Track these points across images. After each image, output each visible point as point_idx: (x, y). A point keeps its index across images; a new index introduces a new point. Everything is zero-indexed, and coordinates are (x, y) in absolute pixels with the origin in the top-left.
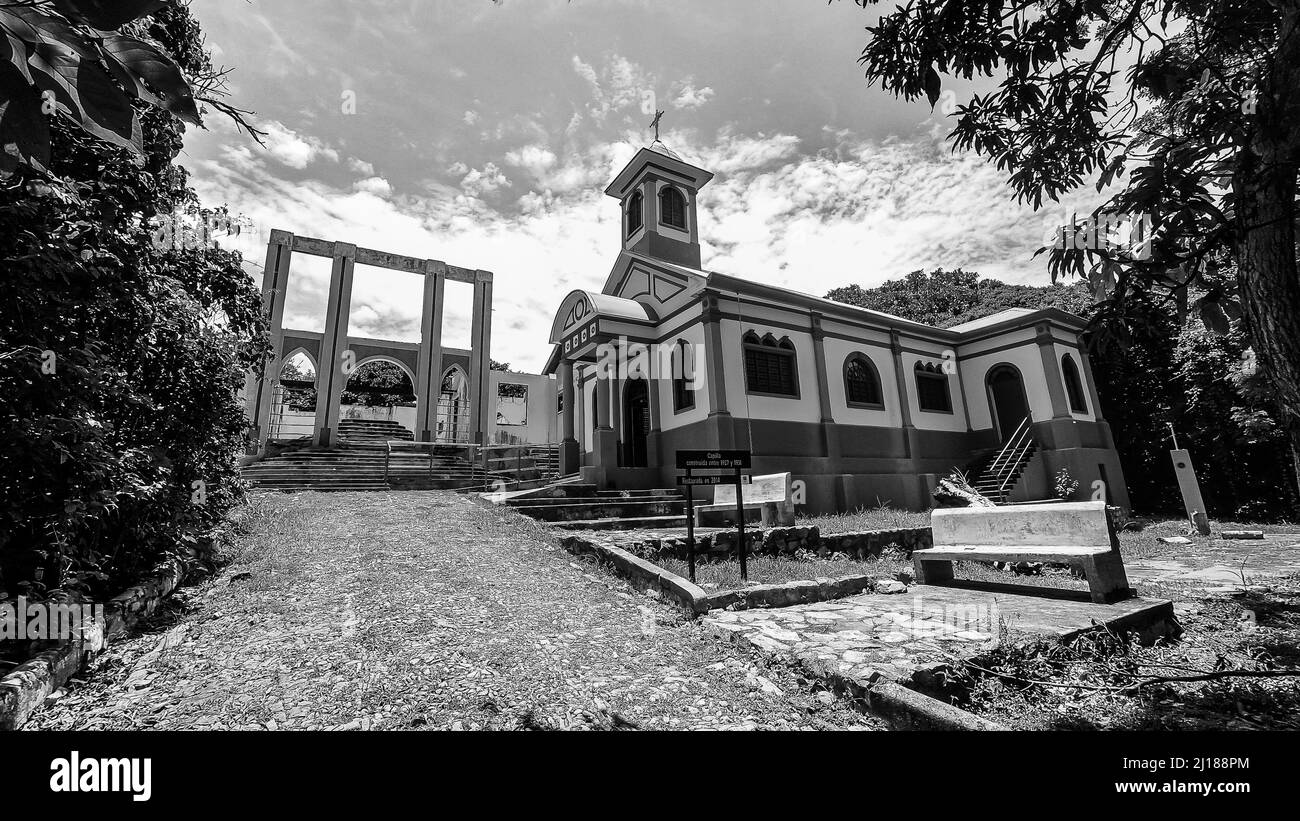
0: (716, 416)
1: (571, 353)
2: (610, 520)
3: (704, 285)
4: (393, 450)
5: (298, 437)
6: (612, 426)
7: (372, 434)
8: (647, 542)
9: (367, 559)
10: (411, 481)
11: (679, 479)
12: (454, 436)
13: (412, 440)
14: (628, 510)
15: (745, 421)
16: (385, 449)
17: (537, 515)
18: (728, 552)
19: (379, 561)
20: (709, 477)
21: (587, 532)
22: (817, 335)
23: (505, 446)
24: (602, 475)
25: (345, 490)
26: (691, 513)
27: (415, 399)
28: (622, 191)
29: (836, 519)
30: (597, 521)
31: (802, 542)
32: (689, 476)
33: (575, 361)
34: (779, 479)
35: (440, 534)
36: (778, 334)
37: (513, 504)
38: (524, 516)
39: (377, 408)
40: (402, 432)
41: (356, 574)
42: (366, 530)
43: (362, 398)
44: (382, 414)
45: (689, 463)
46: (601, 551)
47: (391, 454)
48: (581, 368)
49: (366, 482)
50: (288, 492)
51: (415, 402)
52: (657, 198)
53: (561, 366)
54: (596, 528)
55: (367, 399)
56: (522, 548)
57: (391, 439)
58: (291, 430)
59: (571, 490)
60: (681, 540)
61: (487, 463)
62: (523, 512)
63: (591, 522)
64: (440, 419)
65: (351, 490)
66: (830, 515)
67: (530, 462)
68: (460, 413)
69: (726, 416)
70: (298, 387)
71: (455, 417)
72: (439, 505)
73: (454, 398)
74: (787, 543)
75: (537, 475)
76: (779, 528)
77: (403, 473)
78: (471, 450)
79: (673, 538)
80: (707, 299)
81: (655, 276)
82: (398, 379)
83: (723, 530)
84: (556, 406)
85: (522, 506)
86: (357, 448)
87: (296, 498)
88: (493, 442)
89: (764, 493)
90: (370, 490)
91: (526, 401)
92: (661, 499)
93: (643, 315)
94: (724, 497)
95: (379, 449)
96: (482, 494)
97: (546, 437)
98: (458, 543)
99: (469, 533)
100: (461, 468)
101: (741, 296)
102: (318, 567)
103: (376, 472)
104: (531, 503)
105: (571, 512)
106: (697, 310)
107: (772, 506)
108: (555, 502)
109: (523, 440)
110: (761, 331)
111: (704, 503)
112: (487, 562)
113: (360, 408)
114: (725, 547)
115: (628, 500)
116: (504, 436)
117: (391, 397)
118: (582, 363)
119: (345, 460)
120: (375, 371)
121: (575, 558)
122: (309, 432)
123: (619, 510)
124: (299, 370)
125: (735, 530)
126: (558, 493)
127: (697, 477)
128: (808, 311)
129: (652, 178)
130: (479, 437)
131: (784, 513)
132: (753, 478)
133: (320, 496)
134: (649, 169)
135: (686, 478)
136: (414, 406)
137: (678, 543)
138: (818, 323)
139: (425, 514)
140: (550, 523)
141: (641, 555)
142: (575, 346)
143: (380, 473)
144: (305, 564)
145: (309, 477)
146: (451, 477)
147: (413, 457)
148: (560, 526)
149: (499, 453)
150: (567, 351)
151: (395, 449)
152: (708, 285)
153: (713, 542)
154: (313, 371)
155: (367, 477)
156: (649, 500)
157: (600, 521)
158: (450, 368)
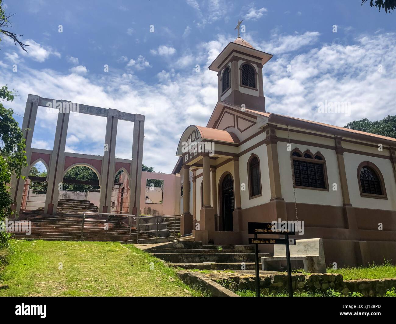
0: (275, 201)
1: (189, 161)
2: (209, 263)
3: (267, 121)
4: (87, 218)
5: (36, 209)
6: (212, 205)
7: (76, 208)
8: (231, 278)
9: (69, 281)
10: (96, 235)
11: (250, 240)
12: (121, 210)
13: (97, 211)
14: (222, 258)
15: (293, 204)
16: (82, 217)
17: (166, 259)
18: (282, 287)
19: (76, 283)
20: (269, 240)
21: (196, 270)
22: (339, 151)
23: (150, 216)
24: (206, 235)
25: (59, 240)
26: (258, 261)
27: (100, 188)
28: (219, 67)
29: (355, 270)
30: (202, 264)
31: (332, 284)
32: (256, 239)
33: (190, 166)
34: (314, 242)
35: (110, 268)
36: (314, 150)
37: (153, 252)
38: (159, 259)
39: (79, 193)
40: (92, 207)
41: (63, 290)
42: (69, 264)
43: (71, 187)
44: (81, 196)
45: (257, 230)
46: (203, 283)
47: (86, 220)
48: (194, 170)
49: (71, 235)
50: (29, 240)
51: (99, 189)
52: (239, 71)
53: (183, 170)
54: (201, 268)
55: (74, 187)
56: (157, 278)
57: (86, 211)
58: (33, 204)
59: (187, 244)
60: (252, 278)
61: (139, 227)
62: (158, 256)
63: (198, 264)
64: (113, 199)
65: (63, 240)
66: (351, 267)
67: (164, 226)
68: (125, 196)
69: (282, 201)
70: (38, 180)
71: (122, 199)
72: (110, 251)
73: (121, 188)
74: (321, 284)
75: (168, 234)
76: (315, 274)
77: (91, 231)
78: (130, 218)
79: (247, 277)
80: (269, 129)
81: (237, 117)
82: (91, 175)
83: (279, 273)
84: (179, 192)
85: (158, 253)
86: (67, 215)
87: (33, 244)
88: (143, 214)
89: (305, 251)
90: (73, 240)
91: (163, 189)
92: (241, 252)
93: (230, 140)
94: (279, 252)
95: (79, 216)
96: (135, 245)
97: (173, 211)
98: (120, 274)
99: (127, 268)
100: (124, 229)
101: (290, 128)
102: (43, 285)
103: (77, 230)
104: (164, 251)
105: (187, 258)
106: (263, 136)
107: (311, 259)
108: (178, 251)
109: (160, 213)
110: (303, 149)
111: (268, 255)
112: (136, 286)
113: (70, 193)
114: (280, 284)
115: (221, 251)
116: (149, 210)
117: (86, 186)
118: (195, 168)
119: (60, 222)
120: (79, 171)
121: (187, 286)
122: (42, 205)
123: (216, 258)
124: (39, 170)
125: (286, 273)
126: (179, 245)
127: (261, 239)
128: (333, 136)
129: (236, 59)
130: (135, 210)
131: (319, 264)
132: (297, 241)
133: (46, 243)
134: (234, 54)
135: (254, 239)
136: (99, 192)
137: (251, 280)
138: (340, 143)
139: (103, 256)
140: (173, 264)
141: (227, 287)
142: (191, 157)
143: (79, 230)
144: (36, 283)
145: (41, 232)
146: (118, 234)
147: (97, 222)
148: (180, 266)
149: (146, 220)
150: (186, 160)
151: (88, 217)
152: (269, 121)
153: (272, 281)
154: (46, 171)
155: (72, 233)
156: (234, 252)
157: (205, 264)
158: (120, 170)
